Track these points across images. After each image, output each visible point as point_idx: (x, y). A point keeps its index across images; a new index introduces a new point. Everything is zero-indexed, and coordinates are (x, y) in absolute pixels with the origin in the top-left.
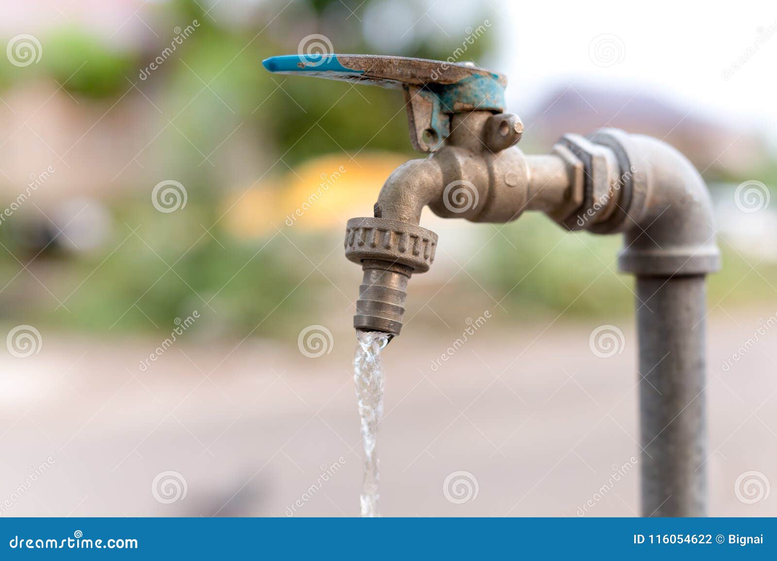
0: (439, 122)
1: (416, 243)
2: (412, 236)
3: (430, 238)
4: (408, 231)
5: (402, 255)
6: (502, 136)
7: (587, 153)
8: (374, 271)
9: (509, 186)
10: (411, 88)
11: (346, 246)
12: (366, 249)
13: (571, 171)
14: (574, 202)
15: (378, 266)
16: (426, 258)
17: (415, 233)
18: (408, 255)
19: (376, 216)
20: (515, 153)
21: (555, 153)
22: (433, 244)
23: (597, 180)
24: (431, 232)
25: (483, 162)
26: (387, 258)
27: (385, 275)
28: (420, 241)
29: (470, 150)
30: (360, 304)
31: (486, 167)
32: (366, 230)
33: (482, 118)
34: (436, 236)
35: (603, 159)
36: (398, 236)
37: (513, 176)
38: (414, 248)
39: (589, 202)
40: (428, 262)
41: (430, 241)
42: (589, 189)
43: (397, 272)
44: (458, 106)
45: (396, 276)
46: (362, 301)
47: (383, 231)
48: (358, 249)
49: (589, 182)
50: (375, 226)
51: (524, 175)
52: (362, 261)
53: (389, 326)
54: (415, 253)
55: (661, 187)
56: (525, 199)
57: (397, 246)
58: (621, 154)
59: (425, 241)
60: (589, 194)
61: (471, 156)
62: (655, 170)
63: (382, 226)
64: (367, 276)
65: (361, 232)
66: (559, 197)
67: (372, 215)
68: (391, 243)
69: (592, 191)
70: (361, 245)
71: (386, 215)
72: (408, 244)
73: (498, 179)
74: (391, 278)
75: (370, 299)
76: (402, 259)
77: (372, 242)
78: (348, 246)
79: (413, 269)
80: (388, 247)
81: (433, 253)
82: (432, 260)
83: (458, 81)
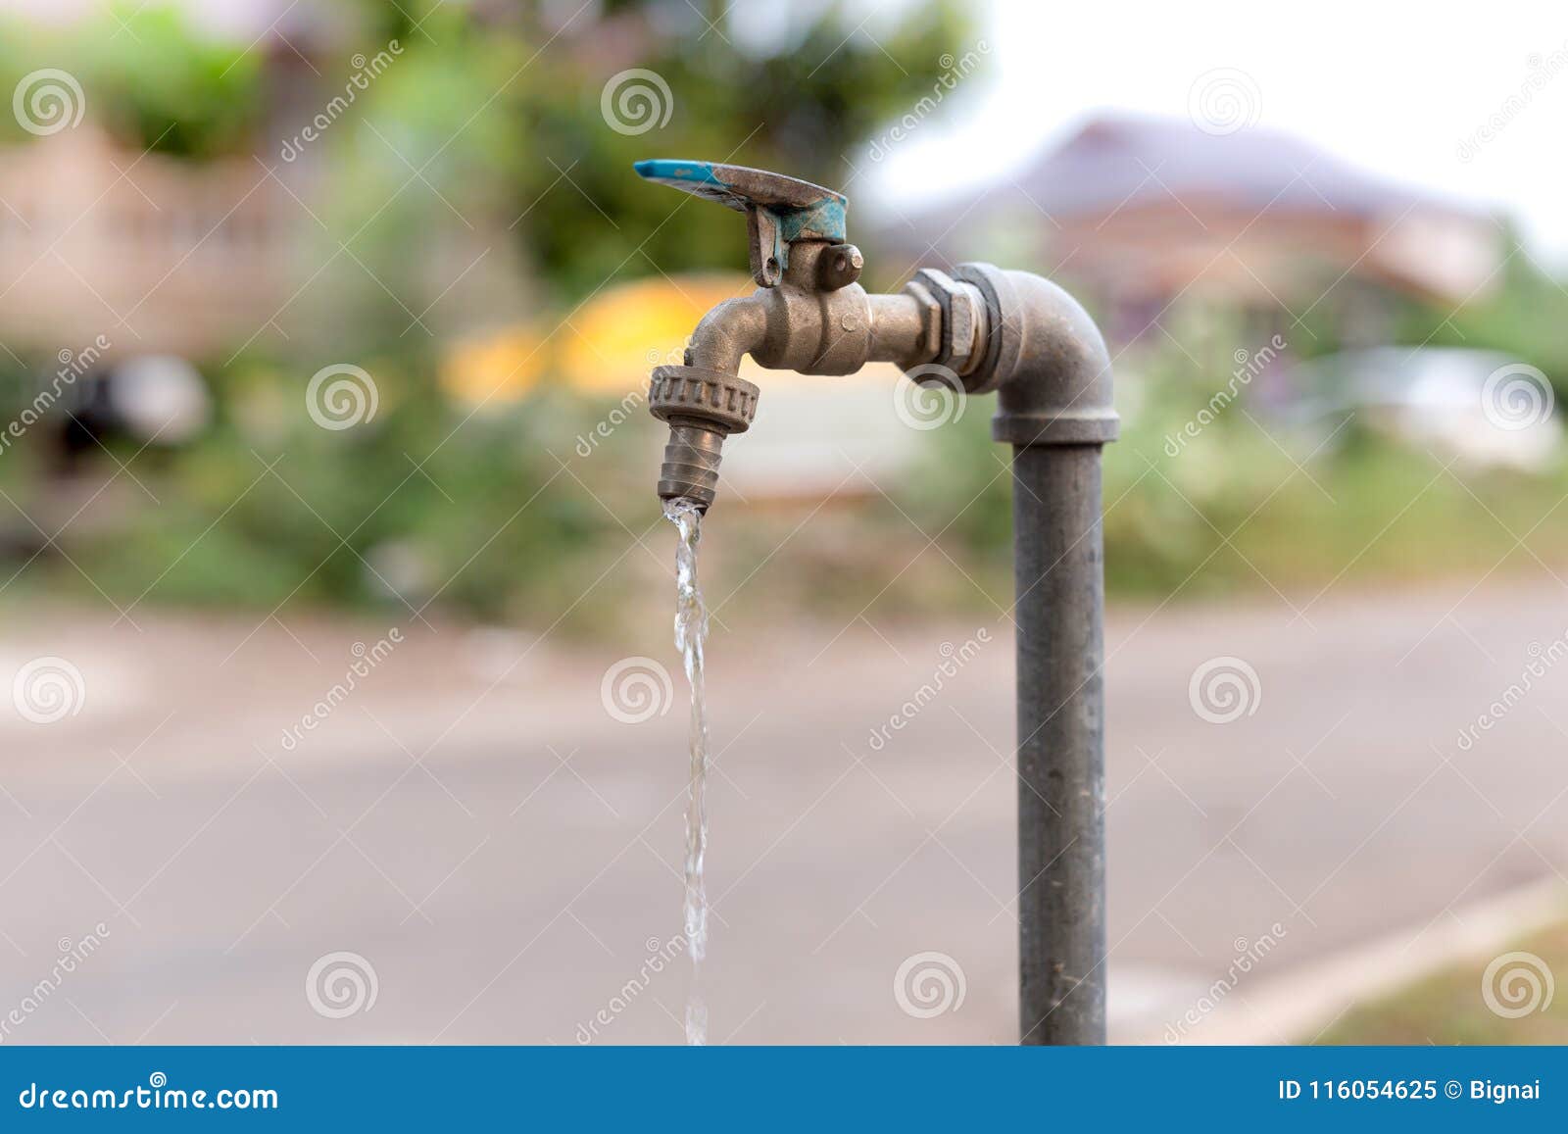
0: (781, 249)
1: (732, 396)
2: (728, 389)
3: (748, 391)
4: (722, 382)
5: (716, 411)
6: (838, 272)
7: (945, 291)
8: (683, 430)
9: (845, 330)
10: (759, 208)
11: (650, 399)
12: (674, 403)
13: (925, 313)
14: (929, 352)
15: (687, 423)
16: (744, 414)
17: (730, 385)
18: (722, 411)
19: (686, 364)
20: (855, 292)
21: (908, 292)
22: (753, 399)
23: (957, 325)
24: (750, 384)
25: (816, 302)
26: (697, 413)
27: (695, 434)
28: (737, 395)
29: (801, 287)
30: (666, 467)
31: (819, 308)
32: (675, 380)
33: (817, 249)
34: (756, 390)
35: (965, 299)
36: (711, 389)
37: (852, 319)
38: (730, 402)
39: (947, 350)
40: (746, 419)
41: (750, 394)
42: (947, 335)
43: (709, 431)
44: (805, 234)
45: (708, 436)
46: (669, 464)
47: (693, 381)
48: (663, 402)
49: (948, 328)
50: (684, 376)
51: (865, 319)
52: (669, 418)
53: (699, 493)
54: (731, 409)
55: (1038, 335)
56: (866, 348)
57: (710, 400)
58: (989, 294)
59: (744, 394)
60: (946, 342)
61: (800, 295)
62: (1032, 313)
63: (693, 376)
64: (674, 436)
65: (668, 382)
66: (910, 346)
67: (681, 363)
68: (703, 396)
69: (951, 339)
70: (668, 397)
71: (697, 363)
72: (723, 397)
73: (833, 322)
74: (702, 438)
75: (677, 462)
76: (716, 415)
77: (681, 394)
78: (653, 399)
79: (730, 428)
80: (699, 401)
81: (753, 410)
82: (751, 418)
83: (810, 204)
